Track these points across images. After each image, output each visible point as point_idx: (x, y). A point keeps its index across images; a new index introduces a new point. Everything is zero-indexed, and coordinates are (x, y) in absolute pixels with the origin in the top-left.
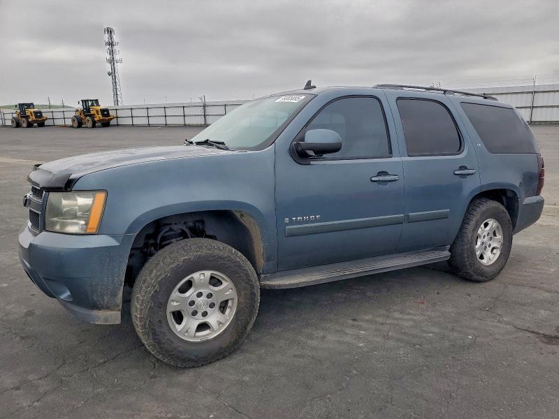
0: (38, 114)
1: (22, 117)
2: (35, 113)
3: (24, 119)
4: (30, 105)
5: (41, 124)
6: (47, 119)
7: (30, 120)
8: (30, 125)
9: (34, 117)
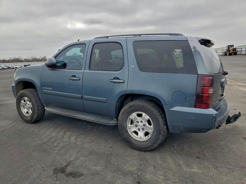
0: (234, 50)
1: (227, 51)
2: (233, 49)
3: (228, 52)
4: (232, 46)
5: (235, 54)
6: (238, 51)
7: (230, 52)
8: (230, 54)
9: (232, 51)
